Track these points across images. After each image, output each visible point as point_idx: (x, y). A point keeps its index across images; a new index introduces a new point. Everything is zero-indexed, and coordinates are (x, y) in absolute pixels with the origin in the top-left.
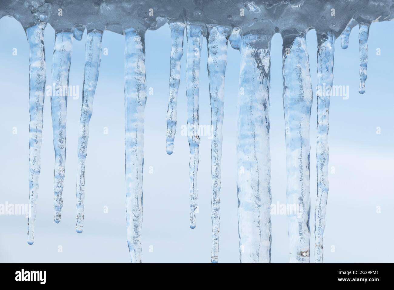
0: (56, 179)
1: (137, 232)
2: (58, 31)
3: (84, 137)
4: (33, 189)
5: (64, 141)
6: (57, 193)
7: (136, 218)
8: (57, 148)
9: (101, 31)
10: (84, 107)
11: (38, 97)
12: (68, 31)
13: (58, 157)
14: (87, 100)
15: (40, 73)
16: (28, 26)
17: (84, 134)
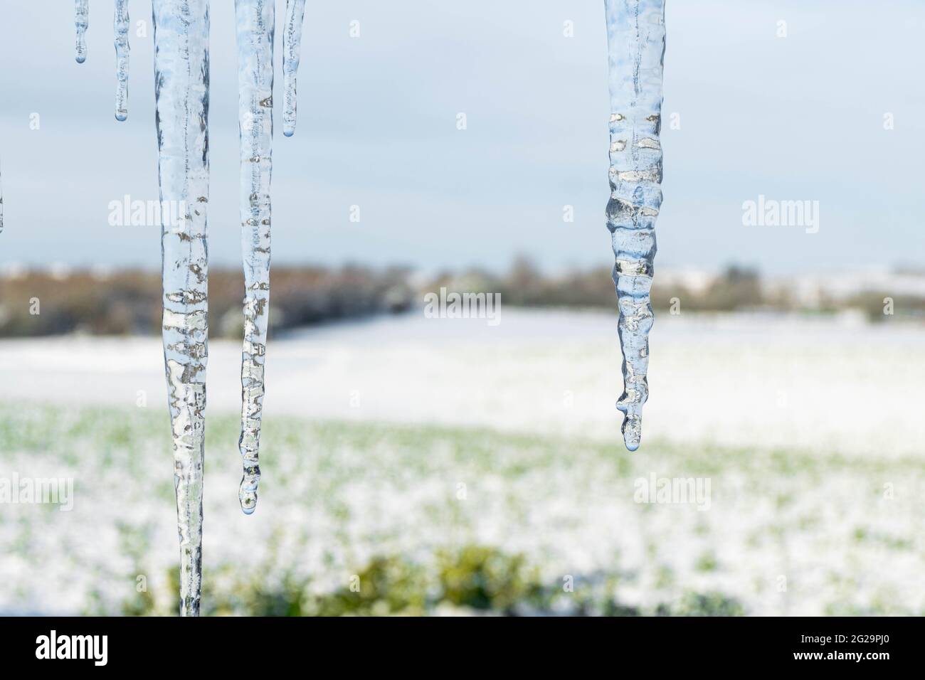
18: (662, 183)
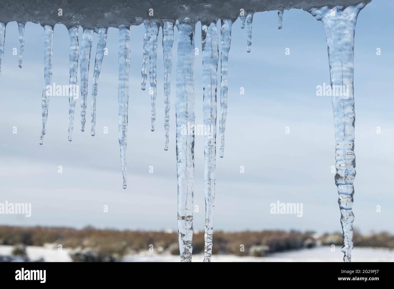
0: (82, 108)
1: (124, 135)
2: (84, 29)
3: (96, 84)
4: (72, 114)
5: (86, 88)
6: (82, 116)
7: (123, 127)
8: (82, 91)
9: (106, 27)
10: (96, 68)
11: (74, 65)
12: (90, 29)
13: (83, 96)
14: (97, 65)
15: (75, 52)
16: (69, 27)
17: (96, 82)
18: (356, 167)
